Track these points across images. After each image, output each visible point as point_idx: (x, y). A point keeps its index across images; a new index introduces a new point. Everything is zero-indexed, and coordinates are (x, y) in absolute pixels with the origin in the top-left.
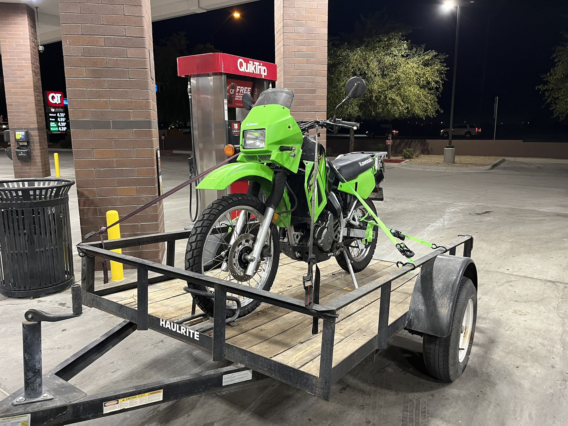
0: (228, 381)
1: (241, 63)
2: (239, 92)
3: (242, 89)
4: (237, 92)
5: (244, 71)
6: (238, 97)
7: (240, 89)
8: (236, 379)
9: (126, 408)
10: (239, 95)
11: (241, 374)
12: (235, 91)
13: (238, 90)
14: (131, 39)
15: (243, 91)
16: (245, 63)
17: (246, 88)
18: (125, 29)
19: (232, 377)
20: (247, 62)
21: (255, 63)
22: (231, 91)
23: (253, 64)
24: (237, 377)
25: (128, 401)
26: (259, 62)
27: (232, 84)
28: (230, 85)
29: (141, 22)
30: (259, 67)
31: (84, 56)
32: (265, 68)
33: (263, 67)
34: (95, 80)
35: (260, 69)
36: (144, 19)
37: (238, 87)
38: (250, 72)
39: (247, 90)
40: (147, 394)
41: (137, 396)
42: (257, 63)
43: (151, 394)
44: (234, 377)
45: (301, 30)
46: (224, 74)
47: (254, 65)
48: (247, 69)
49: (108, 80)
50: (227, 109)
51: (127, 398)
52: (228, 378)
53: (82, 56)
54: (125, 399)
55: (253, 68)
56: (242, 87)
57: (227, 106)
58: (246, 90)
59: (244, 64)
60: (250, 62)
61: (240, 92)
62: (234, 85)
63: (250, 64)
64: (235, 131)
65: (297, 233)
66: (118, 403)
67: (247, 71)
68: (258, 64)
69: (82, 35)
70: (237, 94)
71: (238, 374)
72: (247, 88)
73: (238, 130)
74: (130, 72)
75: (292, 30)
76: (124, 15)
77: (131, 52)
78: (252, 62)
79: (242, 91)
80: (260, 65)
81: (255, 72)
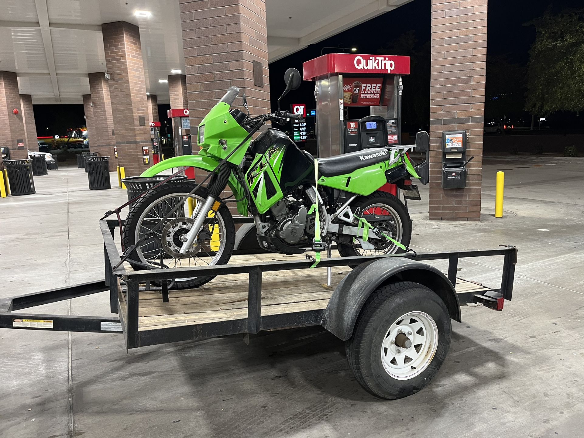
0: (105, 328)
1: (359, 60)
2: (365, 90)
3: (369, 87)
4: (362, 90)
5: (363, 68)
6: (365, 95)
7: (366, 87)
8: (112, 328)
9: (27, 327)
10: (366, 93)
11: (117, 324)
12: (360, 91)
13: (363, 88)
14: (232, 54)
15: (371, 89)
16: (365, 60)
17: (373, 85)
18: (228, 46)
19: (108, 325)
20: (367, 59)
21: (377, 58)
22: (355, 89)
23: (375, 60)
24: (113, 326)
25: (29, 322)
26: (383, 57)
27: (356, 82)
28: (353, 84)
29: (240, 37)
30: (383, 62)
31: (199, 73)
32: (392, 62)
33: (389, 61)
34: (207, 92)
35: (385, 64)
36: (242, 34)
37: (363, 85)
38: (371, 68)
39: (376, 87)
40: (42, 321)
41: (35, 320)
42: (380, 59)
43: (45, 321)
44: (111, 326)
45: (454, 12)
46: (340, 74)
47: (377, 61)
48: (367, 65)
49: (215, 92)
50: (342, 108)
51: (29, 320)
52: (106, 325)
53: (198, 74)
54: (27, 320)
55: (375, 64)
56: (368, 85)
57: (342, 105)
58: (374, 87)
59: (363, 62)
60: (371, 58)
61: (367, 90)
62: (358, 84)
63: (371, 61)
64: (351, 130)
65: (263, 224)
66: (22, 322)
67: (366, 68)
68: (383, 58)
69: (198, 56)
70: (363, 92)
71: (114, 324)
72: (375, 85)
73: (355, 129)
74: (231, 83)
75: (443, 14)
76: (227, 34)
77: (233, 65)
78: (374, 58)
79: (368, 89)
80: (385, 60)
81: (377, 68)
